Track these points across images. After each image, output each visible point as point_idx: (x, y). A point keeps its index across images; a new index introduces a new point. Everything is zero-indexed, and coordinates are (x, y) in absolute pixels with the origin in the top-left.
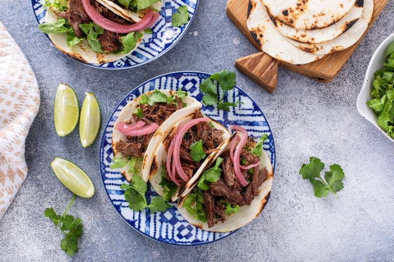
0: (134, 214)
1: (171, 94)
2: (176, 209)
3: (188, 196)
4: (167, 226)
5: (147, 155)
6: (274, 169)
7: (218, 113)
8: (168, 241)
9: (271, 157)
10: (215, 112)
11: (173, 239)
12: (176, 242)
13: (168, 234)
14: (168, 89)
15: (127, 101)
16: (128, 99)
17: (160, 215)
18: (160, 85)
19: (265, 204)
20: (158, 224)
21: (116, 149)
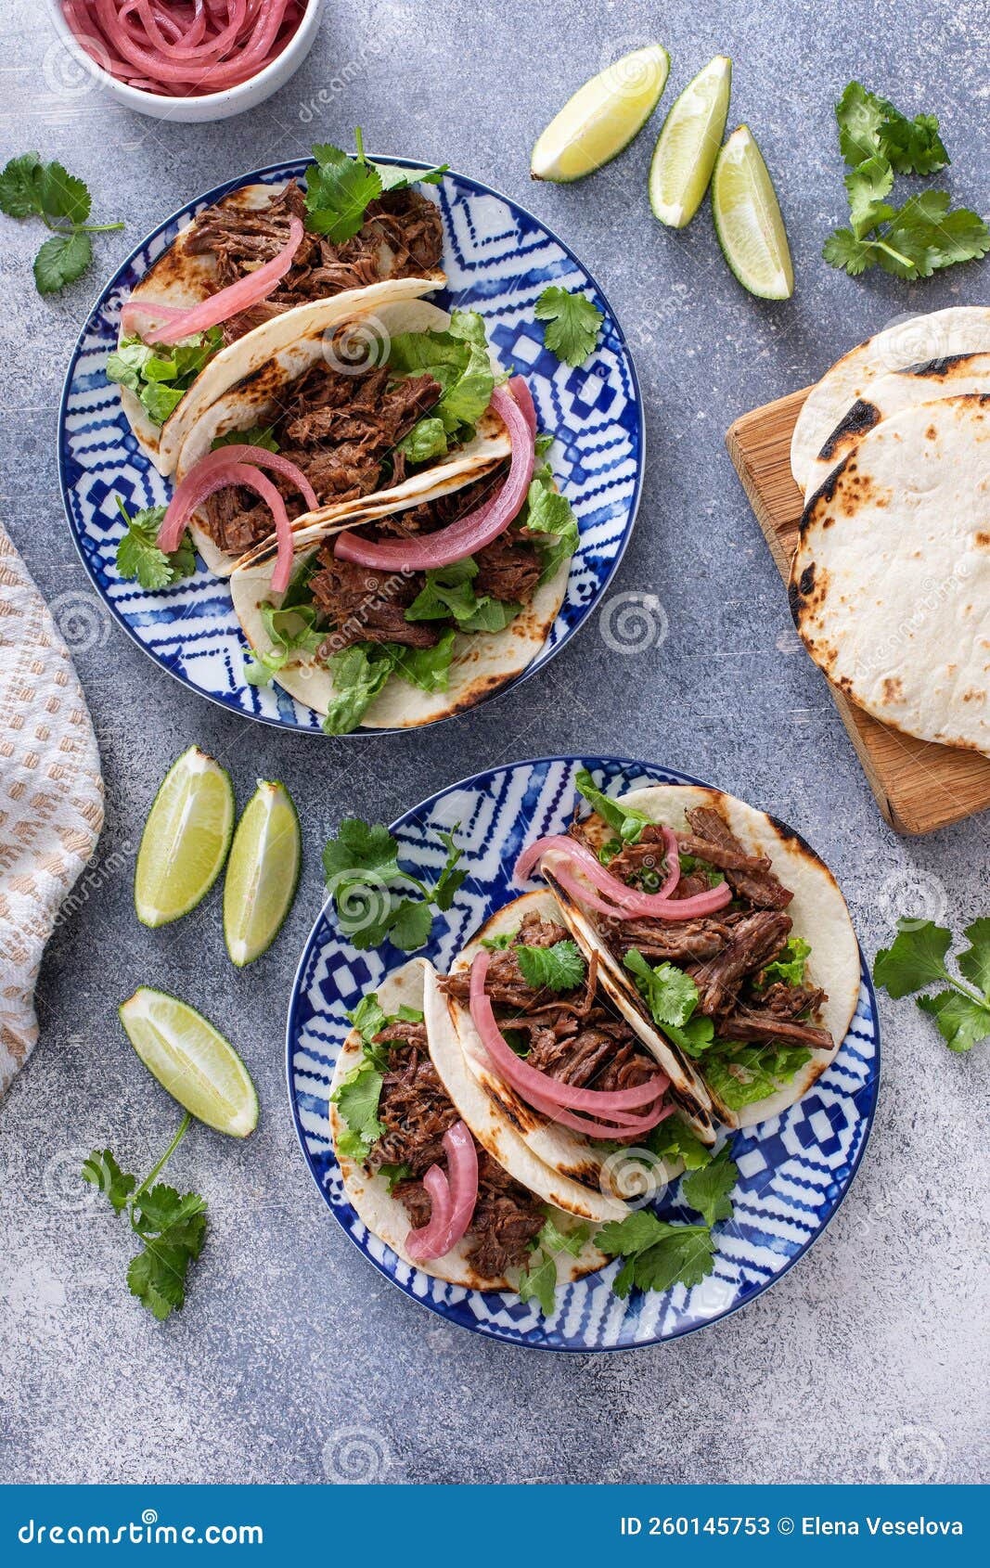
0: (718, 1275)
1: (356, 1048)
2: (740, 1132)
3: (710, 1089)
4: (787, 1177)
5: (552, 1196)
6: (696, 783)
7: (462, 907)
8: (835, 1190)
9: (655, 781)
10: (454, 918)
11: (833, 1173)
12: (847, 1165)
13: (814, 1182)
14: (338, 1053)
15: (341, 1203)
16: (337, 1197)
17: (745, 1190)
18: (317, 1077)
19: (805, 848)
20: (771, 1204)
21: (489, 1279)
